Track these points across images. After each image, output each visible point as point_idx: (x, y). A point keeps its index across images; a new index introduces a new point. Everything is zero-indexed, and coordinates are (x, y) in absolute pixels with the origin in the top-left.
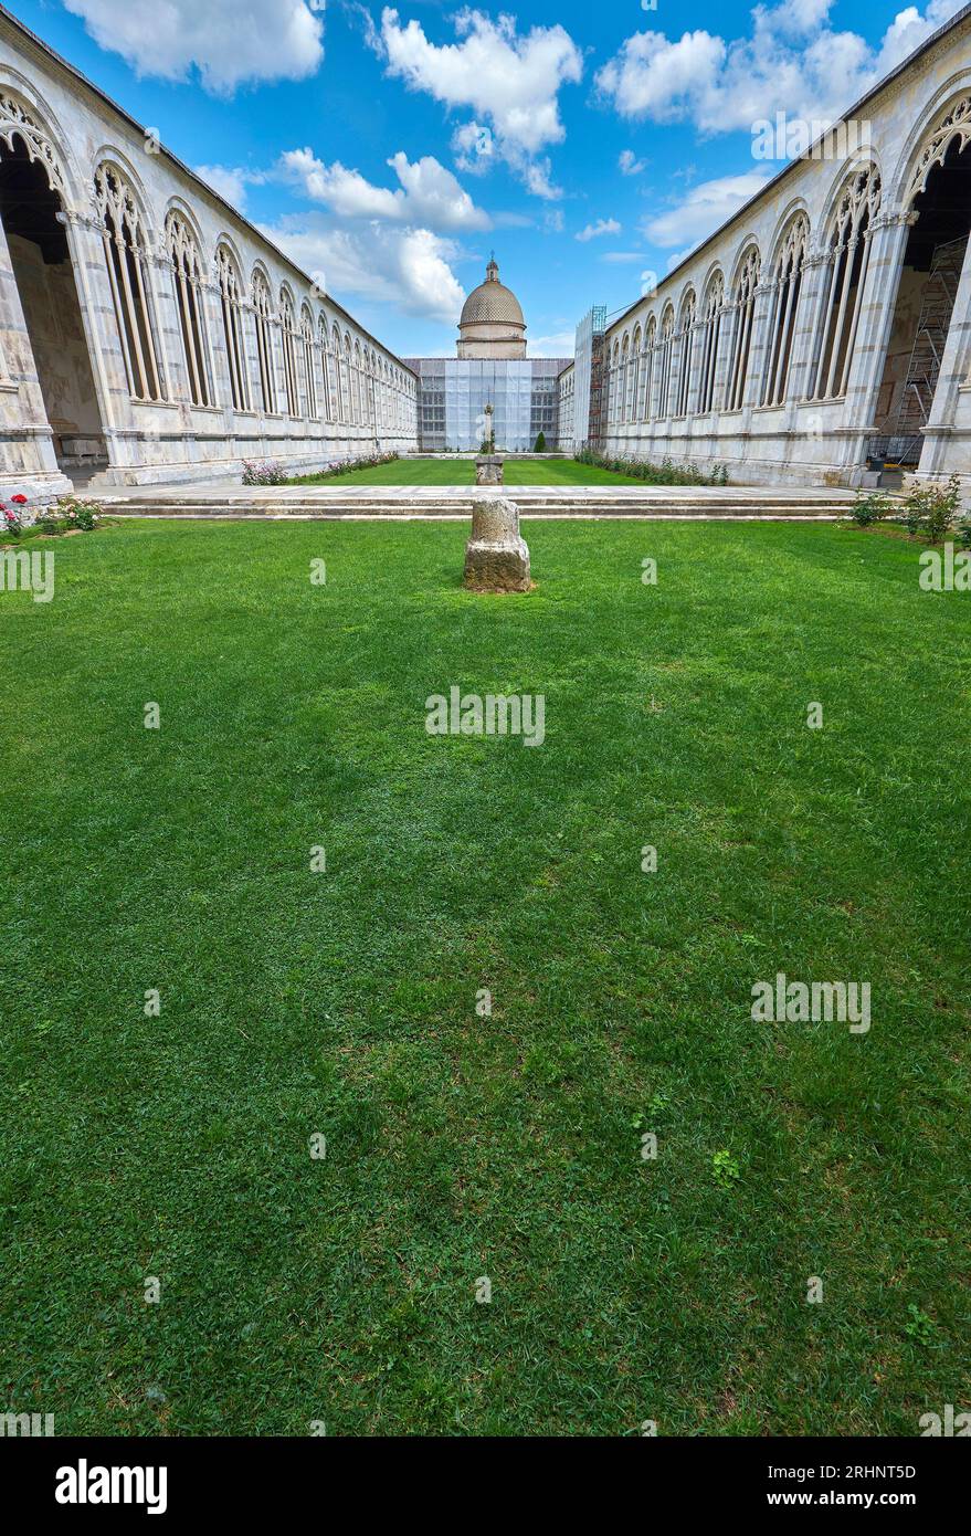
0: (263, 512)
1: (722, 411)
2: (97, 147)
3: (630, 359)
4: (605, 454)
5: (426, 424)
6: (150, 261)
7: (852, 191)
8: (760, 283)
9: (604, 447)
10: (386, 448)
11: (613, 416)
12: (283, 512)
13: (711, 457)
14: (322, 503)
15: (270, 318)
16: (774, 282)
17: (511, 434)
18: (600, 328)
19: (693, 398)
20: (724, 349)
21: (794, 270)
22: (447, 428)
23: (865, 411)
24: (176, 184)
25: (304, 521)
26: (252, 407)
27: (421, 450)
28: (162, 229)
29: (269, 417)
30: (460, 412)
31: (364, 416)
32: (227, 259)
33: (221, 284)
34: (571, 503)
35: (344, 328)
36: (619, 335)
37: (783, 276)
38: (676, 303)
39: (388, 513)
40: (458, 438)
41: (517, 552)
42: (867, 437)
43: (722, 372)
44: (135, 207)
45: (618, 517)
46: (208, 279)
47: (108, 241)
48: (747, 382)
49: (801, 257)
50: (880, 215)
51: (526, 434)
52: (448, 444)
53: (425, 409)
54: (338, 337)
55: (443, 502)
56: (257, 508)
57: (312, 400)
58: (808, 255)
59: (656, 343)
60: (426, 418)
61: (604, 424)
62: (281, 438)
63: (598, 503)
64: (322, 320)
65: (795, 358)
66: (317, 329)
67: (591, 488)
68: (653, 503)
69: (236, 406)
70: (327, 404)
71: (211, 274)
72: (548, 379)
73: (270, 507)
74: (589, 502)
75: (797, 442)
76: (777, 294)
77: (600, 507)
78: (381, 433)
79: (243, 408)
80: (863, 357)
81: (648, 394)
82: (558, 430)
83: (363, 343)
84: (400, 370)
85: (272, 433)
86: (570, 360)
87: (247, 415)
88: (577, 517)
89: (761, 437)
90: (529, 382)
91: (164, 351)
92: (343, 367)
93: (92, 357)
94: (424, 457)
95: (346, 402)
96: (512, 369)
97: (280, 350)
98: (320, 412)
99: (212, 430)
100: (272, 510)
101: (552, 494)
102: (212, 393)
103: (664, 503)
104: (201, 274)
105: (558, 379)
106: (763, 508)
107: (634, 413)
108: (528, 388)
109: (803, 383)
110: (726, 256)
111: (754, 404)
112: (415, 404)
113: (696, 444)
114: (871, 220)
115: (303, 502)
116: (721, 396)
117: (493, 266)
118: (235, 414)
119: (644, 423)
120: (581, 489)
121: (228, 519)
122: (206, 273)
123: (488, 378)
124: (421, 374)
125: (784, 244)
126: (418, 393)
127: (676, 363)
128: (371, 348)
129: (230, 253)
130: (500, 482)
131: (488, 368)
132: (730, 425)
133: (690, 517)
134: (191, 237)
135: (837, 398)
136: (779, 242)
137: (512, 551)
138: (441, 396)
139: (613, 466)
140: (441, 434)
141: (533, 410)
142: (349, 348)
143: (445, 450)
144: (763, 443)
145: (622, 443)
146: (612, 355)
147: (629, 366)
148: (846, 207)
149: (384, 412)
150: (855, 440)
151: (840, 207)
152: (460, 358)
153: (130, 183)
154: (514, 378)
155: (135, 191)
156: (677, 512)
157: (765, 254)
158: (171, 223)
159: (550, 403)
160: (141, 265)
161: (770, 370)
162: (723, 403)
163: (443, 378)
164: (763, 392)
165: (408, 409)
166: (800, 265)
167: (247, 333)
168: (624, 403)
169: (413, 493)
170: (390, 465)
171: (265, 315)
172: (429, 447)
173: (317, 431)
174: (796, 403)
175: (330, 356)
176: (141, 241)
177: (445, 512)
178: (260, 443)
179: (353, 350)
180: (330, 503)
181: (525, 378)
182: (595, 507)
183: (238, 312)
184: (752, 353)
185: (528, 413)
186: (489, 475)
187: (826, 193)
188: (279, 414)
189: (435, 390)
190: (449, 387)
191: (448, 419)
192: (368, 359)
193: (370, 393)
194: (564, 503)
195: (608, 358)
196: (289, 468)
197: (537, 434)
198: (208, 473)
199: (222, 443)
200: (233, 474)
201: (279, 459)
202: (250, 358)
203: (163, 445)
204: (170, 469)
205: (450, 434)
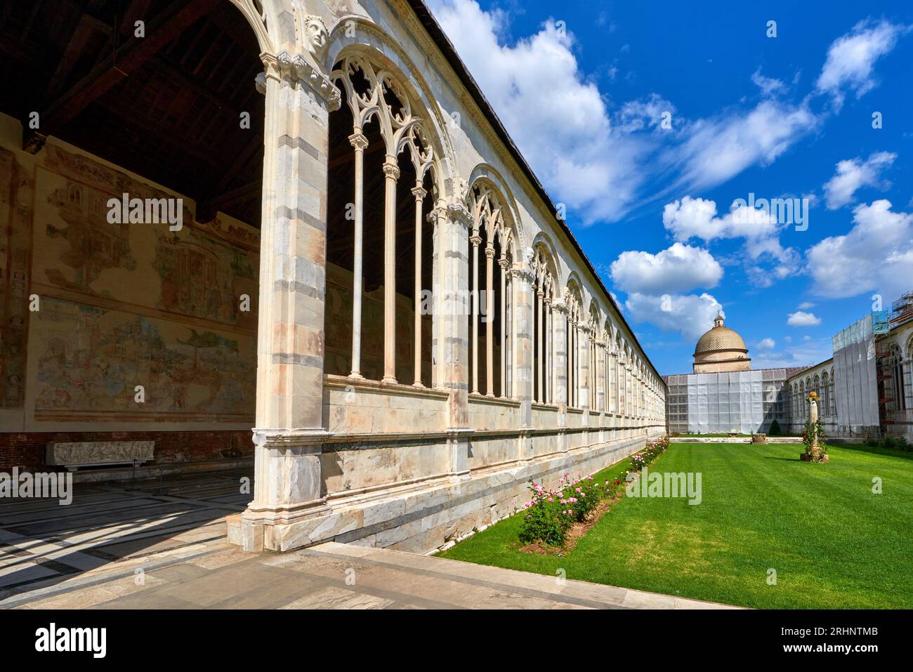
5: (671, 416)
15: (580, 325)
17: (747, 421)
22: (689, 419)
26: (554, 402)
27: (669, 435)
29: (570, 410)
30: (700, 407)
40: (699, 426)
51: (759, 421)
52: (689, 429)
53: (671, 407)
60: (671, 412)
69: (536, 398)
72: (778, 382)
79: (544, 401)
82: (788, 418)
84: (658, 381)
85: (571, 427)
87: (546, 409)
90: (758, 385)
96: (743, 377)
104: (514, 258)
105: (787, 381)
108: (759, 389)
112: (664, 403)
118: (534, 407)
123: (723, 384)
131: (725, 378)
138: (685, 398)
140: (684, 423)
141: (765, 404)
143: (688, 435)
149: (649, 408)
154: (746, 383)
159: (780, 398)
163: (686, 386)
165: (661, 407)
171: (575, 321)
172: (675, 433)
181: (755, 382)
185: (761, 406)
188: (580, 408)
189: (679, 394)
190: (690, 392)
191: (690, 412)
197: (769, 422)
198: (484, 487)
199: (514, 440)
200: (521, 482)
201: (577, 453)
202: (558, 353)
203: (402, 452)
204: (405, 495)
205: (691, 423)
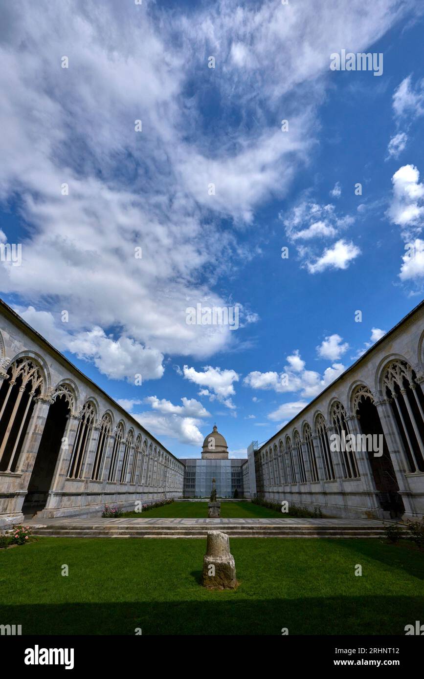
0: (107, 533)
1: (311, 482)
2: (88, 397)
3: (269, 460)
4: (265, 499)
5: (187, 485)
6: (93, 428)
7: (335, 409)
8: (313, 435)
9: (264, 496)
10: (169, 496)
11: (266, 483)
12: (116, 533)
13: (312, 502)
14: (136, 528)
15: (131, 446)
16: (317, 435)
17: (224, 490)
18: (256, 448)
19: (298, 476)
20: (305, 457)
21: (324, 431)
22: (196, 487)
23: (371, 484)
24: (110, 406)
25: (126, 539)
26: (115, 480)
27: (184, 497)
28: (101, 419)
29: (121, 484)
30: (202, 480)
31: (161, 482)
32: (121, 427)
33: (116, 435)
34: (252, 528)
35: (158, 449)
36: (264, 451)
37: (320, 433)
38: (284, 440)
39: (166, 534)
40: (201, 491)
41: (229, 563)
42: (377, 495)
43: (307, 466)
44: (94, 413)
45: (276, 536)
46: (112, 434)
47: (81, 423)
48: (318, 471)
49: (325, 427)
50: (347, 416)
51: (229, 490)
52: (196, 494)
53: (187, 479)
54: (156, 452)
55: (193, 528)
56: (105, 532)
57: (141, 476)
58: (327, 427)
59: (279, 454)
60: (187, 483)
61: (263, 486)
62: (124, 493)
63: (265, 528)
64: (151, 446)
65: (334, 462)
66: (148, 449)
67: (262, 520)
68: (291, 528)
69: (109, 480)
70: (147, 478)
71: (114, 432)
72: (238, 467)
73: (111, 531)
74: (261, 528)
75: (347, 497)
76: (320, 439)
77: (266, 531)
78: (167, 490)
79: (111, 481)
80: (361, 462)
81: (279, 474)
82: (243, 488)
83: (165, 454)
84: (178, 464)
85: (121, 491)
86: (246, 459)
87: (112, 484)
88: (256, 536)
89: (331, 494)
90: (230, 468)
91: (87, 458)
92: (156, 463)
93: (58, 462)
94: (185, 501)
95: (155, 477)
96: (223, 463)
97: (132, 457)
98: (143, 481)
99: (96, 491)
100: (112, 532)
101: (243, 524)
102: (101, 475)
103: (296, 528)
104: (110, 432)
105: (242, 467)
106: (343, 531)
107: (275, 482)
108: (229, 470)
109: (341, 470)
110: (298, 426)
111: (324, 479)
112: (183, 477)
113: (304, 496)
114: (345, 417)
115: (127, 528)
116: (309, 475)
117: (215, 427)
118: (108, 483)
119: (280, 486)
120: (256, 520)
121: (90, 538)
122: (112, 432)
123: (214, 466)
124: (186, 465)
125: (317, 423)
126: (185, 472)
127: (288, 462)
128: (168, 456)
129: (122, 426)
130: (219, 516)
131: (213, 463)
132: (316, 488)
133: (310, 537)
134: (110, 421)
135: (357, 478)
136: (316, 423)
137: (226, 563)
138: (194, 474)
139: (269, 506)
140: (193, 490)
141: (232, 479)
142: (159, 456)
143: (195, 497)
144: (333, 497)
145: (272, 495)
146: (262, 458)
147: (270, 463)
148: (335, 413)
149: (170, 481)
150: (372, 496)
151: (333, 413)
152: (203, 458)
153: (95, 406)
154: (224, 466)
155: (96, 408)
156: (303, 534)
157: (311, 425)
158: (105, 417)
159: (239, 476)
160: (90, 429)
161: (326, 466)
162: (311, 478)
163: (195, 467)
164: (326, 475)
165: (180, 479)
166: (325, 430)
167: (121, 452)
168: (270, 477)
169: (179, 523)
170: (170, 505)
171: (129, 445)
172: (188, 496)
173: (140, 490)
174: (341, 479)
175: (151, 459)
176: (92, 422)
177: (193, 534)
178: (115, 496)
179: (161, 457)
180: (141, 528)
181: (228, 466)
182: (264, 531)
183: (120, 444)
184: (317, 460)
185: (230, 480)
186: (214, 512)
187: (327, 409)
188: (126, 483)
189: (192, 471)
190: (198, 470)
191: (196, 483)
192: (166, 459)
193: (165, 472)
194: (250, 528)
195: (261, 459)
196: (124, 507)
197: (234, 490)
198: (87, 511)
199: (98, 496)
200: (98, 512)
201: (121, 503)
202: (120, 461)
203: (72, 498)
204: (71, 510)
205: (197, 490)
